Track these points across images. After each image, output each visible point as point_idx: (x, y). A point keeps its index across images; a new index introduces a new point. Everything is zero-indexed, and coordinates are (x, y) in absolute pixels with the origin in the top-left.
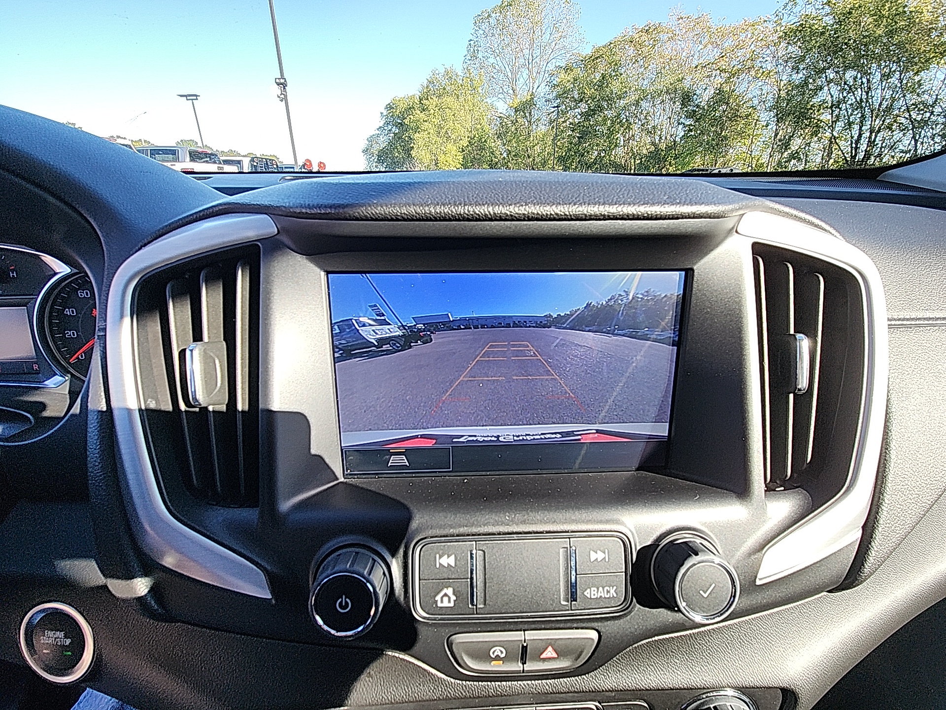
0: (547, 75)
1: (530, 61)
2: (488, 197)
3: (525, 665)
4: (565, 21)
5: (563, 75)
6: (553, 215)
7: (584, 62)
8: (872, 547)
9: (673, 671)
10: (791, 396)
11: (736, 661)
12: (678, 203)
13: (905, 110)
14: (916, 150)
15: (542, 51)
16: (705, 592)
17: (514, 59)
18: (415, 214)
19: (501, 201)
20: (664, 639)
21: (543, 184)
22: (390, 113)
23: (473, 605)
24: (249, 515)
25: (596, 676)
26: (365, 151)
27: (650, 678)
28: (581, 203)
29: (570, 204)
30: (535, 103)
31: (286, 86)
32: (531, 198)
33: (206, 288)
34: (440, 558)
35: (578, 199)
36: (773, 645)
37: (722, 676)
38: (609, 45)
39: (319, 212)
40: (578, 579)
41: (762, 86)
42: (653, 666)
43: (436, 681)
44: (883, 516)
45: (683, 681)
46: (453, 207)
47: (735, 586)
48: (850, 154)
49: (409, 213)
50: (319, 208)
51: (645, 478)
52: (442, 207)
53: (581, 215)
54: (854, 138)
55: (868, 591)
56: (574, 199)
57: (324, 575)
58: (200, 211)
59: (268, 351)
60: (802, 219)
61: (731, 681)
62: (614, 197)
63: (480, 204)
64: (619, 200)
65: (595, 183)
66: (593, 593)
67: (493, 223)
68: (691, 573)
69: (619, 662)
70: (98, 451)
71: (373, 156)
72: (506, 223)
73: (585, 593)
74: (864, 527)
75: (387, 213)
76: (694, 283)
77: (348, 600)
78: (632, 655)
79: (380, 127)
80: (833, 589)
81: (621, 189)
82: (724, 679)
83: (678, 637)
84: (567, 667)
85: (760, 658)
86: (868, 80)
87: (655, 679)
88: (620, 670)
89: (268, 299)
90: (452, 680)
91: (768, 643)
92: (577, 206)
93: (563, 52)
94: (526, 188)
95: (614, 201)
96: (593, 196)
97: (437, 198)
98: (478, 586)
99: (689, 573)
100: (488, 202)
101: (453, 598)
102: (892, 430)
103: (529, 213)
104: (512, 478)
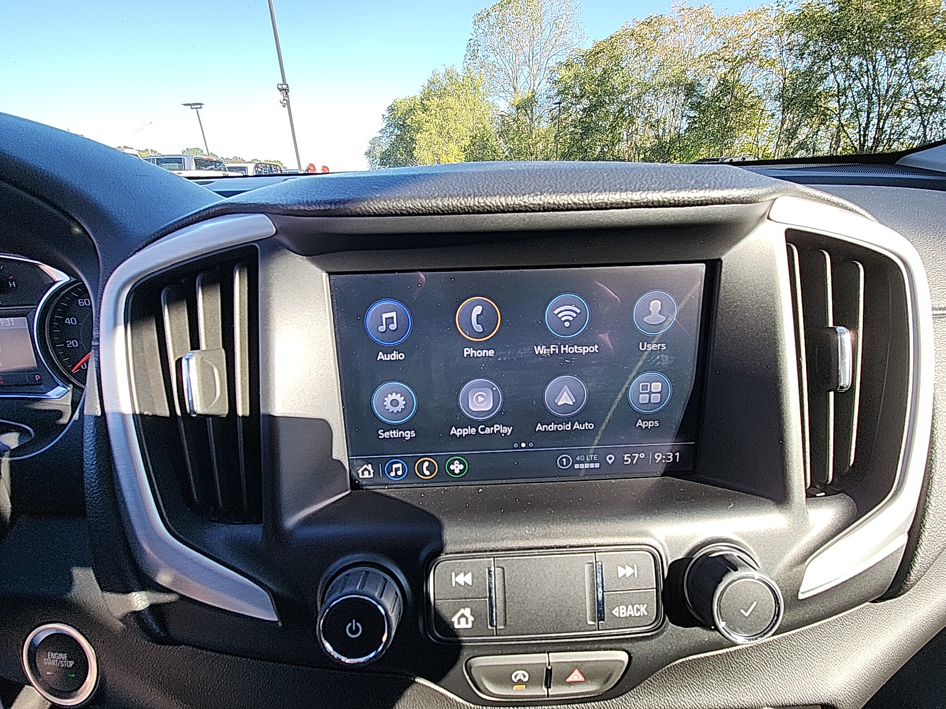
0: (547, 72)
1: (531, 58)
2: (499, 187)
3: (549, 689)
4: (564, 17)
5: (564, 71)
6: (571, 204)
7: (585, 57)
8: (918, 553)
9: (709, 692)
10: (832, 394)
11: (776, 679)
12: (708, 188)
13: (912, 96)
14: (925, 136)
15: (542, 48)
16: (746, 611)
17: (514, 56)
18: (421, 208)
19: (513, 190)
20: (698, 659)
21: (559, 172)
22: (392, 115)
23: (492, 625)
24: (253, 531)
25: (625, 699)
26: (368, 154)
27: (684, 699)
28: (601, 191)
29: (589, 192)
30: (536, 100)
31: (289, 91)
32: (546, 186)
33: (203, 294)
34: (456, 576)
35: (597, 187)
36: (814, 660)
37: (761, 695)
38: (610, 39)
39: (318, 208)
40: (605, 597)
41: (767, 75)
42: (687, 687)
43: (454, 706)
44: (930, 520)
45: (719, 702)
46: (462, 199)
47: (778, 603)
48: (858, 142)
49: (415, 207)
50: (319, 204)
51: (673, 484)
52: (450, 199)
53: (601, 204)
54: (862, 126)
55: (910, 598)
56: (593, 186)
57: (332, 598)
58: (196, 213)
59: (268, 358)
60: (835, 203)
61: (770, 701)
62: (637, 183)
63: (491, 195)
64: (642, 186)
65: (614, 170)
66: (621, 611)
67: (505, 215)
68: (730, 590)
69: (650, 684)
70: (94, 466)
71: (376, 159)
72: (519, 214)
73: (614, 612)
74: (909, 533)
75: (391, 207)
76: (723, 274)
77: (358, 624)
78: (664, 676)
79: (382, 130)
80: (877, 599)
81: (644, 175)
82: (763, 699)
83: (714, 656)
84: (595, 691)
85: (800, 675)
86: (874, 67)
87: (690, 701)
88: (652, 691)
89: (267, 303)
90: (471, 705)
91: (809, 659)
92: (597, 194)
93: (563, 48)
94: (539, 177)
95: (638, 187)
96: (613, 183)
97: (444, 190)
98: (498, 605)
99: (727, 590)
100: (500, 193)
101: (471, 619)
102: (937, 428)
103: (544, 203)
104: (529, 486)
